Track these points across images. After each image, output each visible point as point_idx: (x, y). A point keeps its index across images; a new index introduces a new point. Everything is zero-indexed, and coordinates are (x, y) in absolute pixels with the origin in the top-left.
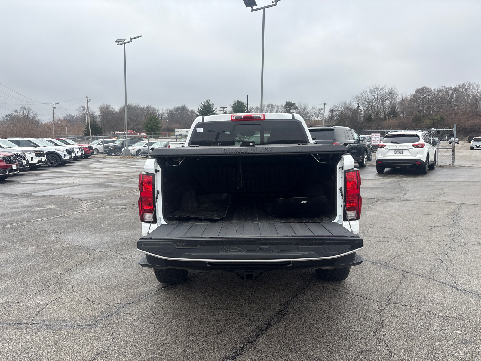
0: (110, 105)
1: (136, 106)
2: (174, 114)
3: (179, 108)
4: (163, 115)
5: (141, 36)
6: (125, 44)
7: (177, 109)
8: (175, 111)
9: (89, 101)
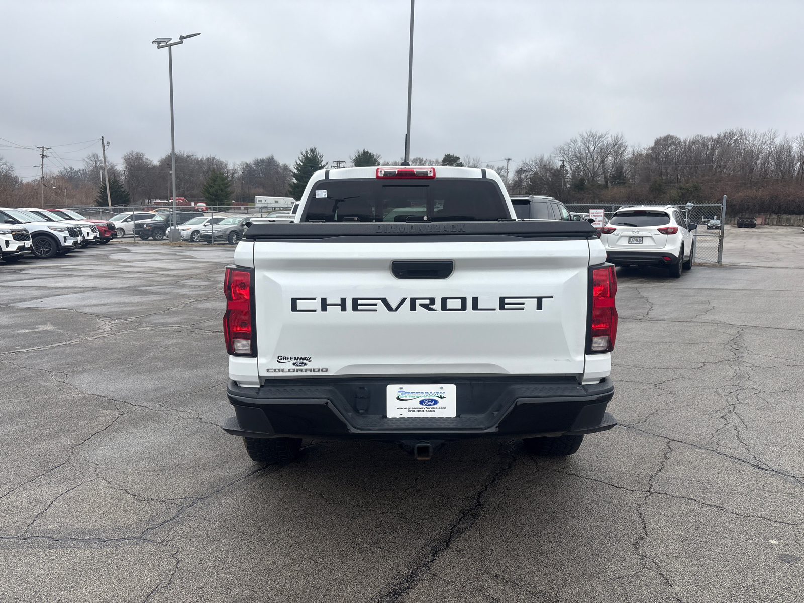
0: (143, 155)
1: (188, 156)
2: (254, 171)
3: (263, 161)
4: (235, 171)
5: (200, 34)
6: (171, 46)
7: (259, 163)
8: (256, 167)
9: (105, 144)
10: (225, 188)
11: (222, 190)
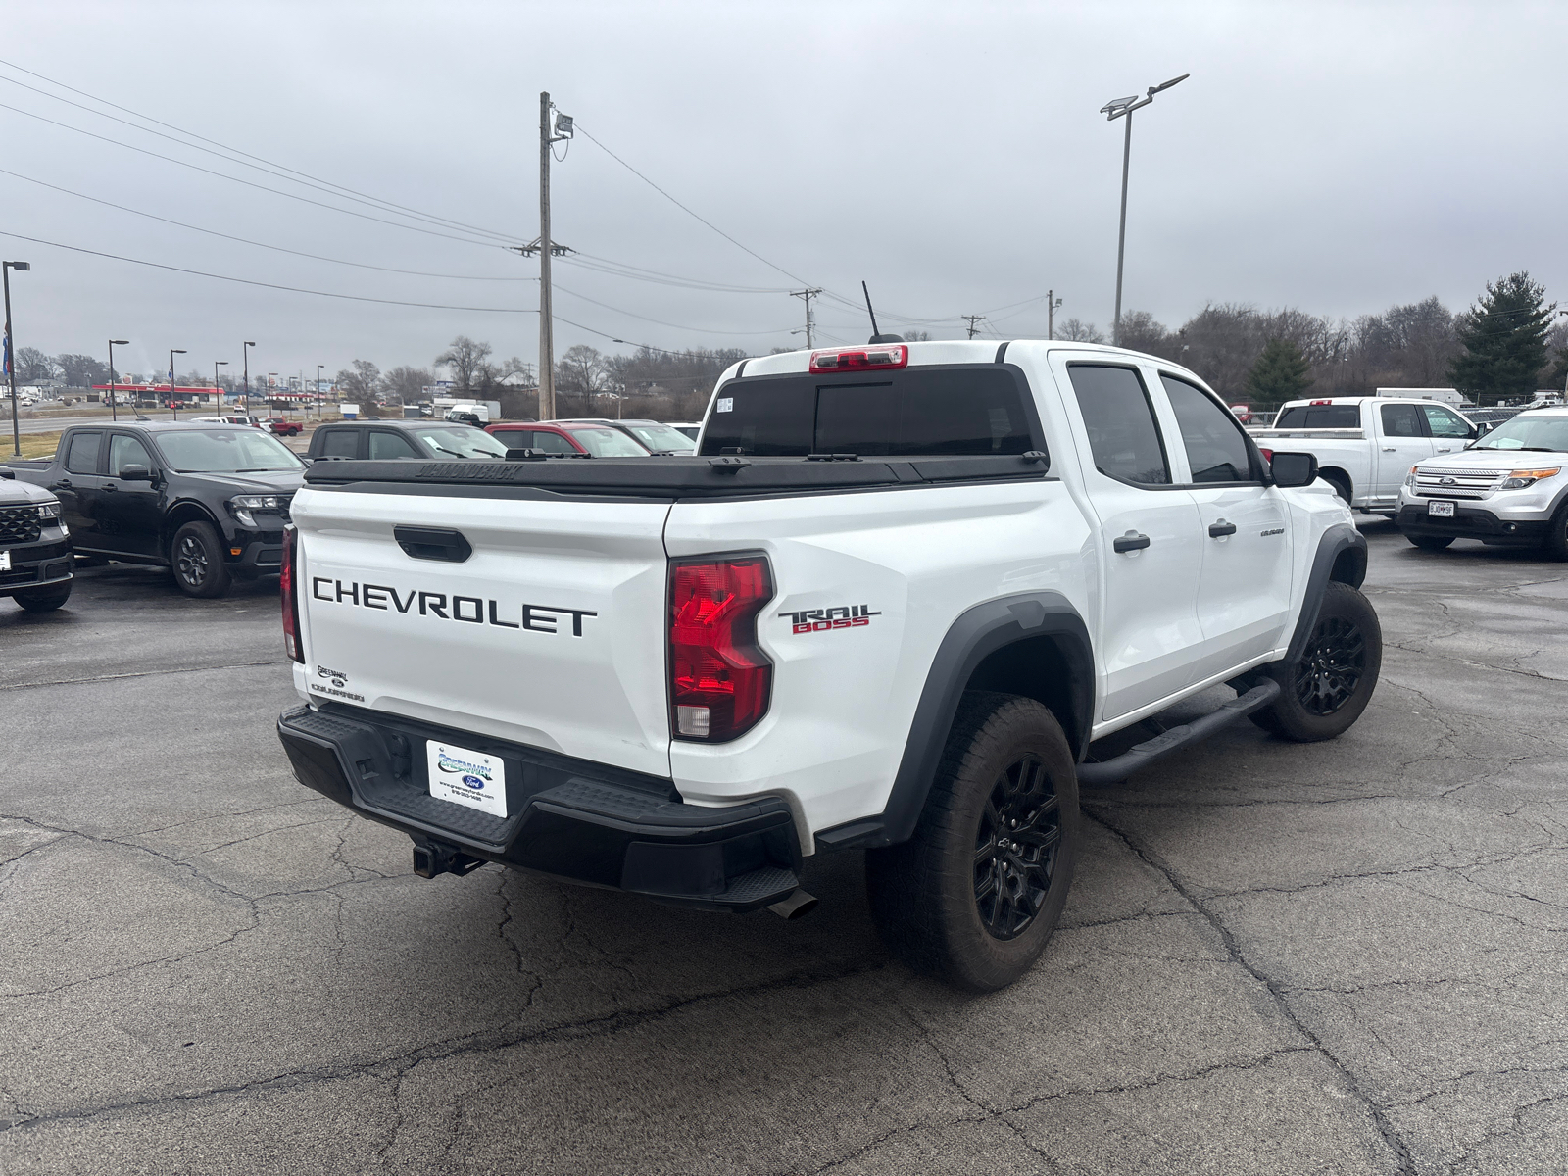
0: (1148, 316)
1: (1240, 314)
2: (1388, 334)
3: (1410, 311)
4: (1343, 337)
5: (1187, 76)
6: (1130, 111)
7: (1400, 316)
8: (1393, 324)
9: (1054, 305)
10: (1295, 375)
11: (1287, 379)
